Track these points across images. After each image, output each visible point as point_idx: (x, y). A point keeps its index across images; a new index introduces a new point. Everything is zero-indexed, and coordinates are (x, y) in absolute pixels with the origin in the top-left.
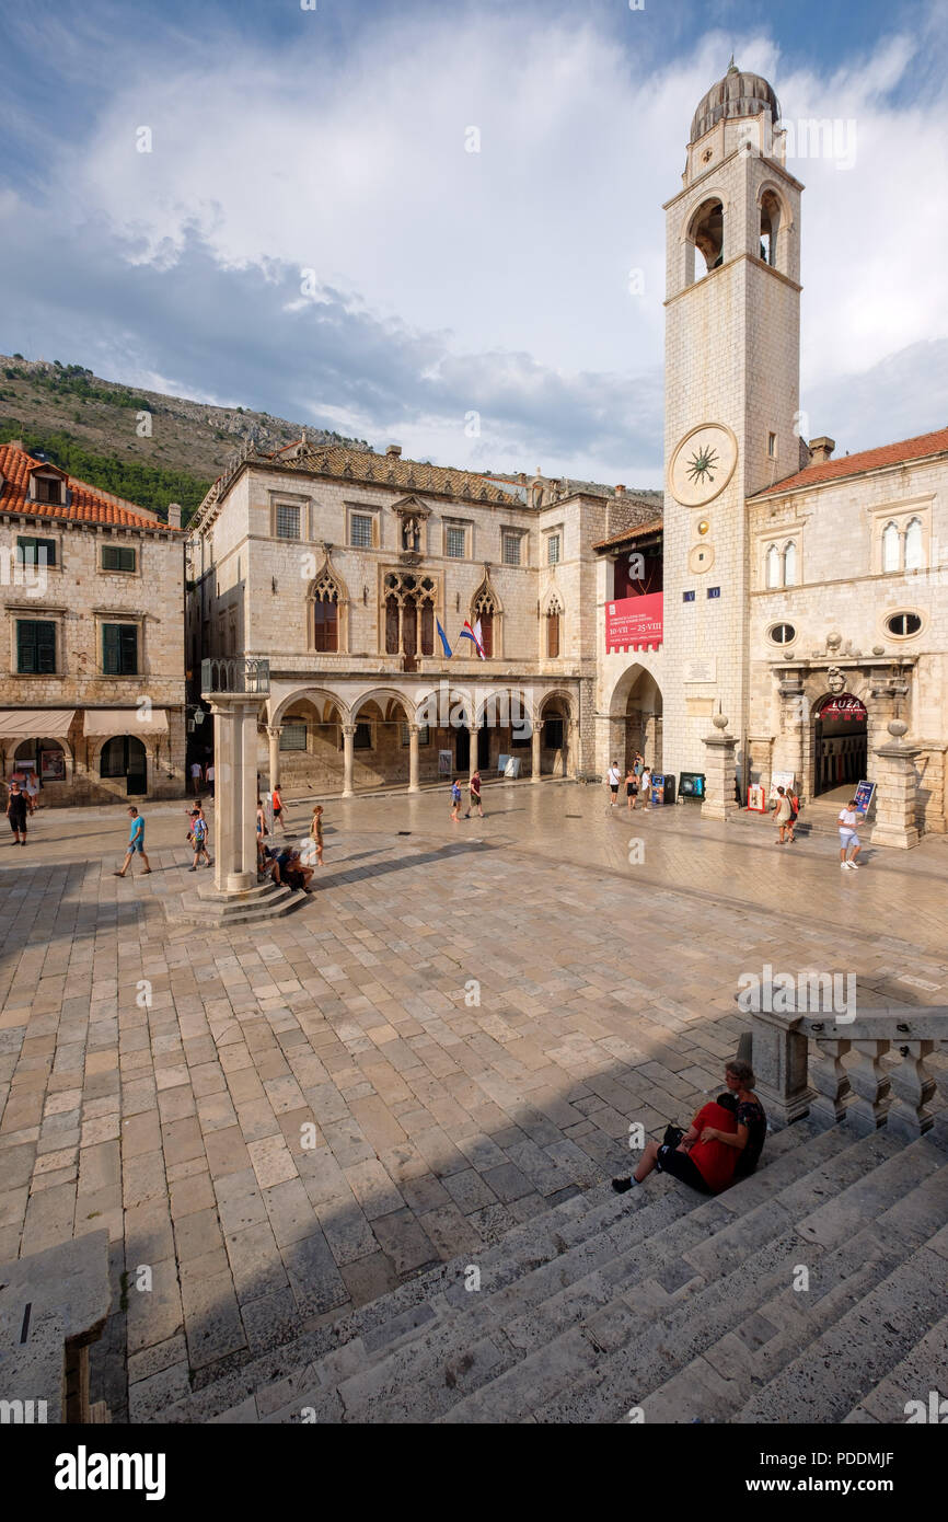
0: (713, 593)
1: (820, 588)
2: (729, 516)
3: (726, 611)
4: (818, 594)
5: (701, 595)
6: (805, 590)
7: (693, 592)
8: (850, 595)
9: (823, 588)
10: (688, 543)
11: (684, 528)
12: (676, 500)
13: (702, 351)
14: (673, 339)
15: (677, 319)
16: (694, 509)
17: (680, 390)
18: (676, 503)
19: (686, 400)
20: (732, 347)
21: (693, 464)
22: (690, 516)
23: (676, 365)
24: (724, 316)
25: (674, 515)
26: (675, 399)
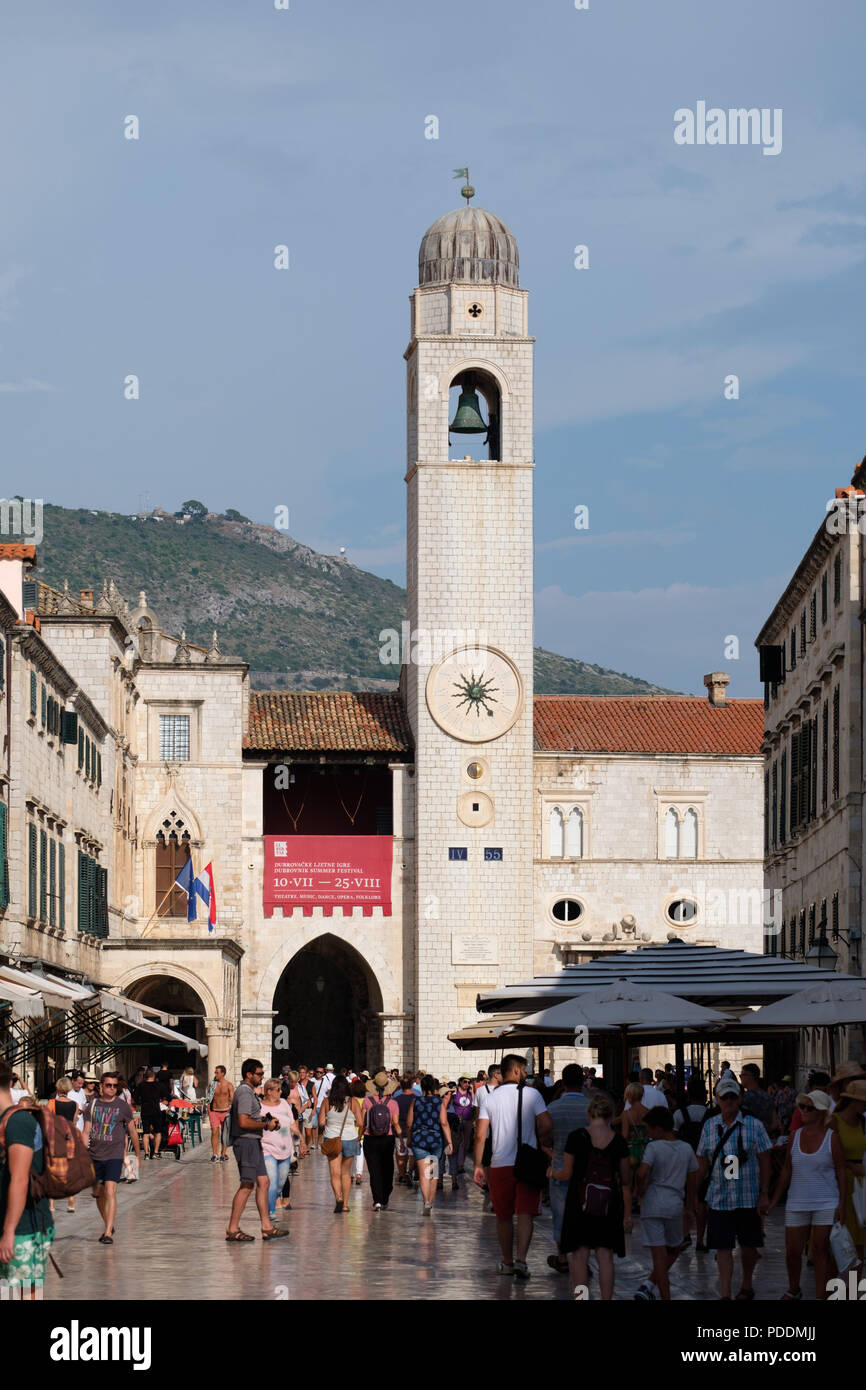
0: (493, 854)
1: (608, 865)
2: (512, 765)
3: (512, 879)
4: (606, 871)
5: (476, 854)
6: (594, 865)
7: (465, 849)
8: (637, 877)
9: (612, 865)
10: (456, 786)
11: (450, 765)
12: (438, 726)
13: (475, 552)
14: (430, 515)
15: (437, 493)
16: (465, 745)
17: (442, 587)
18: (438, 730)
19: (451, 603)
20: (516, 566)
21: (462, 688)
22: (459, 752)
23: (435, 551)
24: (505, 524)
25: (435, 745)
26: (434, 595)
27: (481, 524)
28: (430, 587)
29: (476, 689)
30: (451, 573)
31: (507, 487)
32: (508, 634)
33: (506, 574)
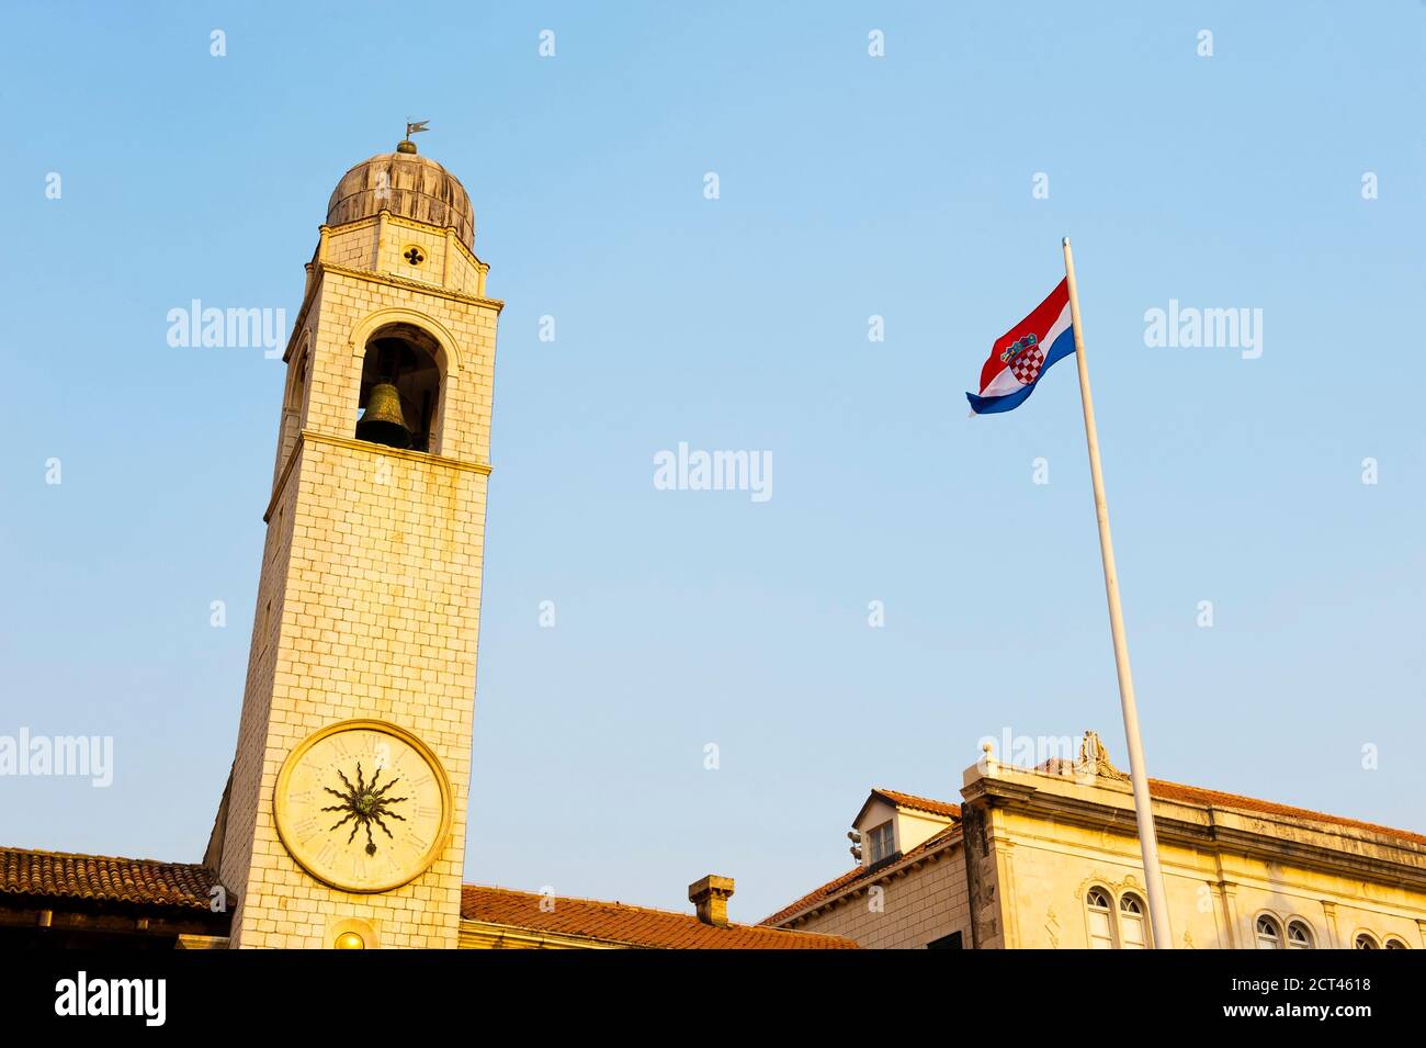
11: (304, 930)
12: (290, 854)
13: (386, 578)
14: (316, 511)
15: (332, 481)
16: (337, 895)
17: (324, 623)
18: (287, 863)
19: (338, 650)
20: (452, 610)
21: (339, 796)
22: (324, 907)
23: (317, 566)
24: (440, 545)
25: (280, 890)
26: (309, 633)
27: (399, 537)
28: (303, 620)
29: (367, 797)
30: (343, 603)
31: (447, 492)
32: (431, 712)
33: (434, 618)
